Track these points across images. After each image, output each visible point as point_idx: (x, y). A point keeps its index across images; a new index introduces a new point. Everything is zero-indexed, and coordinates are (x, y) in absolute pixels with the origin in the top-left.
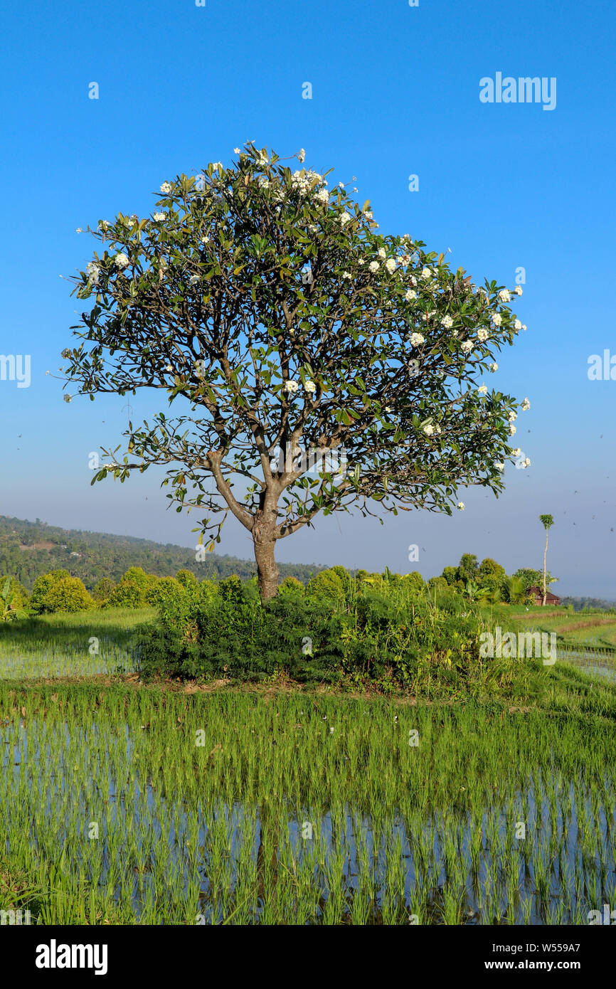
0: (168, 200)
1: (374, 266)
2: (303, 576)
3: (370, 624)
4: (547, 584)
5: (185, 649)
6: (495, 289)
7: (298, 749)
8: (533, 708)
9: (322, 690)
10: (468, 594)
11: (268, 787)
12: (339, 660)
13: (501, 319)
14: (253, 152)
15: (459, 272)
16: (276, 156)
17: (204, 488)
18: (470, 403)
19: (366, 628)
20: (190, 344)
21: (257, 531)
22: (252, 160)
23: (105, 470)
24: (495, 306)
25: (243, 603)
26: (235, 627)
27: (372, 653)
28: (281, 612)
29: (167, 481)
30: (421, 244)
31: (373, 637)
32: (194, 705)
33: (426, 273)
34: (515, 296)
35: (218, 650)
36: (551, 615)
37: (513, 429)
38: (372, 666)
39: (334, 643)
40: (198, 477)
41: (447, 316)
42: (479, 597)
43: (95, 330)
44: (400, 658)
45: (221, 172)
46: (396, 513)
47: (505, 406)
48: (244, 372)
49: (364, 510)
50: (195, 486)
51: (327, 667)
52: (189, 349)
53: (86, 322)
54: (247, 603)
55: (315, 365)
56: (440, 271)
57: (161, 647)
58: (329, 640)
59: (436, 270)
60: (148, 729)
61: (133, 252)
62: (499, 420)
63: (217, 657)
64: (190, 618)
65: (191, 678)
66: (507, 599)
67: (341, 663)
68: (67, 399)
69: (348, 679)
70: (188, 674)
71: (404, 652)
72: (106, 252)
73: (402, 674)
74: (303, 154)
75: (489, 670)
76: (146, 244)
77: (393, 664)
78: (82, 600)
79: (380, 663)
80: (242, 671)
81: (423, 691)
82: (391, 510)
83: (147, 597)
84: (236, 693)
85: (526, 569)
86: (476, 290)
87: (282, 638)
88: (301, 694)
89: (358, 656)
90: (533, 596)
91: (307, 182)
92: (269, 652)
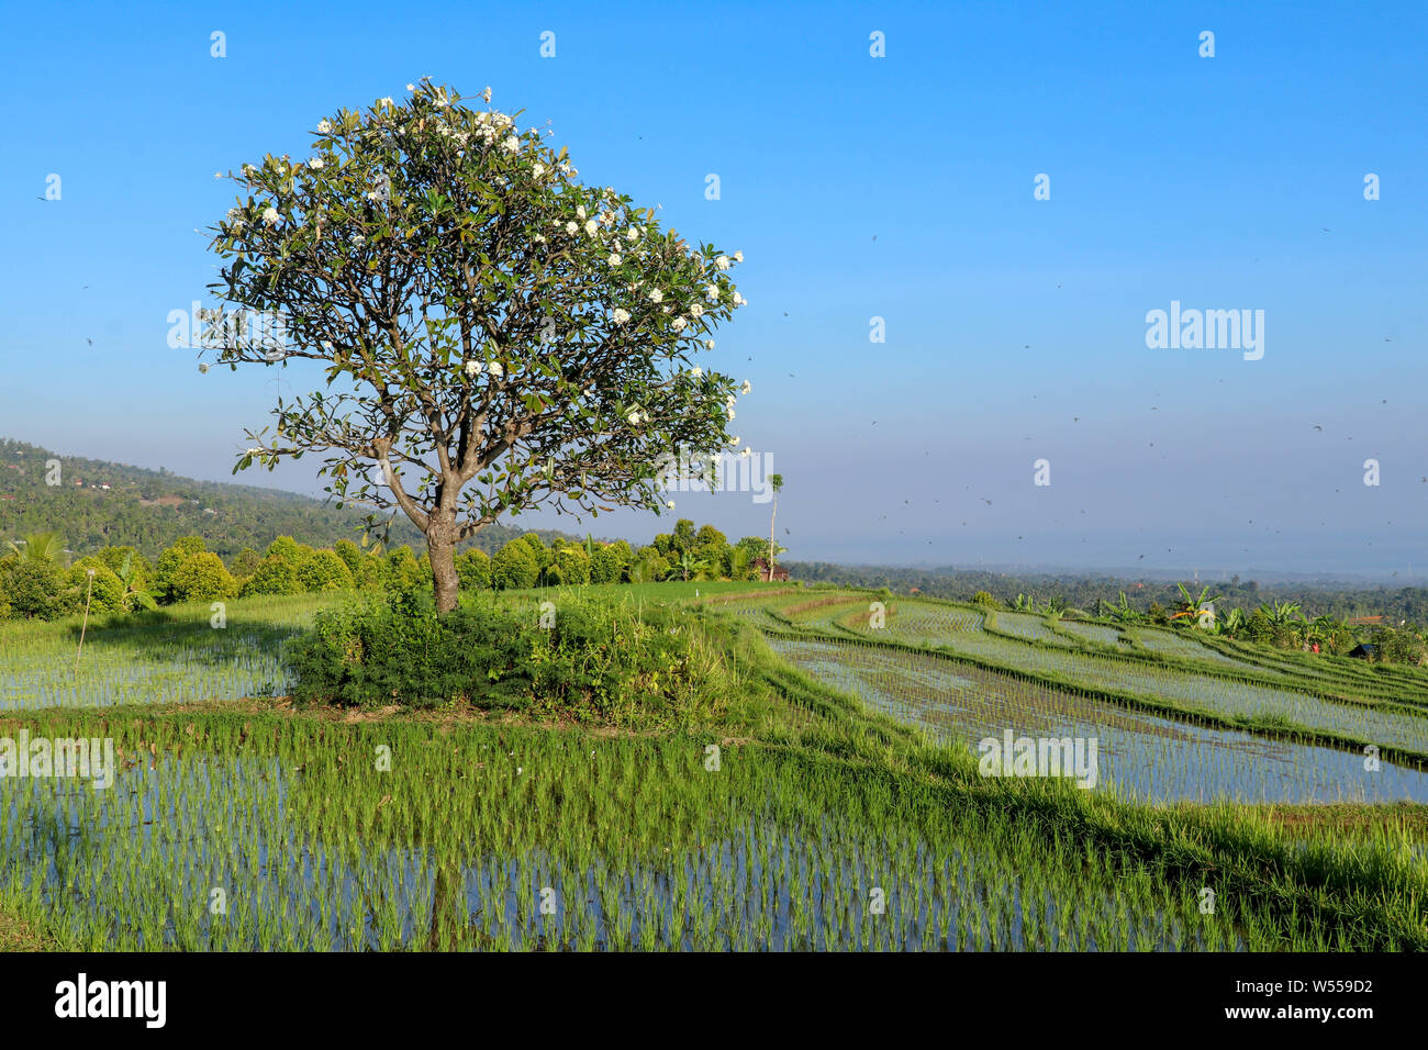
0: (327, 142)
1: (572, 227)
2: (488, 538)
3: (565, 643)
4: (775, 554)
5: (346, 670)
6: (711, 254)
7: (479, 799)
8: (748, 740)
9: (509, 719)
10: (684, 568)
11: (445, 856)
12: (528, 683)
13: (718, 292)
14: (430, 91)
15: (670, 235)
16: (457, 96)
17: (369, 478)
18: (683, 384)
19: (560, 647)
20: (352, 307)
21: (433, 533)
22: (429, 99)
23: (249, 457)
24: (712, 274)
25: (415, 617)
26: (406, 645)
27: (568, 676)
28: (461, 628)
29: (324, 470)
30: (627, 199)
31: (569, 657)
32: (358, 739)
33: (633, 234)
34: (734, 262)
35: (386, 672)
36: (778, 592)
37: (732, 413)
38: (566, 691)
39: (523, 664)
40: (362, 465)
41: (656, 289)
42: (696, 571)
43: (238, 287)
44: (599, 682)
45: (391, 109)
46: (595, 515)
47: (722, 388)
48: (417, 348)
49: (558, 506)
50: (358, 475)
51: (515, 692)
52: (351, 312)
53: (227, 279)
54: (420, 617)
55: (501, 339)
56: (649, 230)
57: (318, 668)
58: (517, 661)
59: (644, 229)
60: (303, 771)
61: (284, 203)
62: (715, 405)
63: (384, 681)
64: (353, 633)
65: (354, 704)
66: (728, 572)
67: (531, 687)
68: (203, 369)
69: (538, 705)
70: (350, 700)
71: (603, 675)
72: (251, 198)
73: (602, 700)
74: (489, 93)
75: (700, 696)
76: (299, 192)
77: (592, 689)
78: (219, 579)
79: (576, 687)
80: (414, 696)
81: (625, 720)
82: (589, 510)
83: (299, 574)
84: (407, 722)
85: (751, 538)
86: (690, 255)
87: (462, 658)
88: (484, 724)
89: (551, 679)
90: (758, 570)
91: (493, 130)
92: (447, 676)
